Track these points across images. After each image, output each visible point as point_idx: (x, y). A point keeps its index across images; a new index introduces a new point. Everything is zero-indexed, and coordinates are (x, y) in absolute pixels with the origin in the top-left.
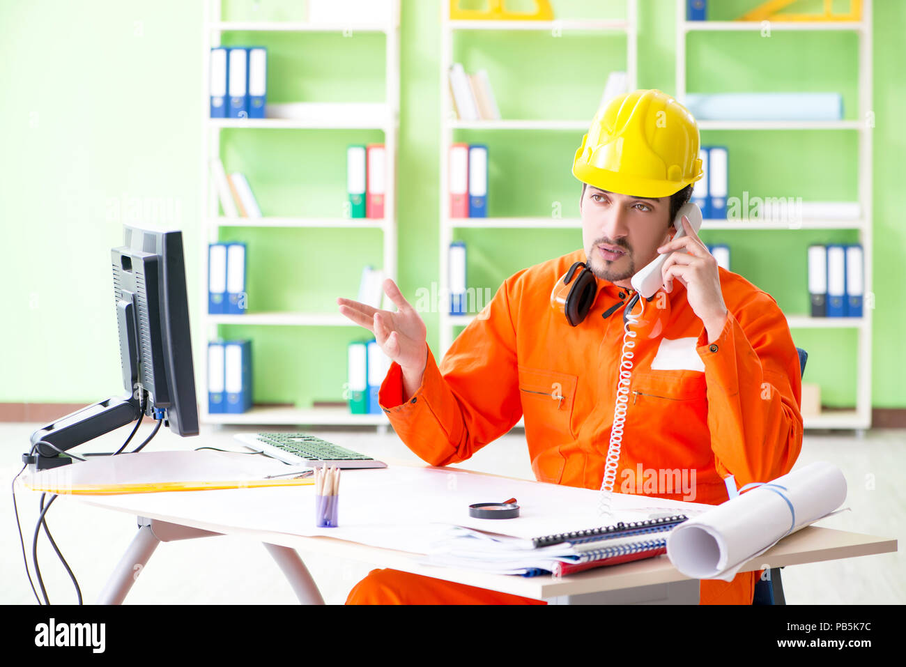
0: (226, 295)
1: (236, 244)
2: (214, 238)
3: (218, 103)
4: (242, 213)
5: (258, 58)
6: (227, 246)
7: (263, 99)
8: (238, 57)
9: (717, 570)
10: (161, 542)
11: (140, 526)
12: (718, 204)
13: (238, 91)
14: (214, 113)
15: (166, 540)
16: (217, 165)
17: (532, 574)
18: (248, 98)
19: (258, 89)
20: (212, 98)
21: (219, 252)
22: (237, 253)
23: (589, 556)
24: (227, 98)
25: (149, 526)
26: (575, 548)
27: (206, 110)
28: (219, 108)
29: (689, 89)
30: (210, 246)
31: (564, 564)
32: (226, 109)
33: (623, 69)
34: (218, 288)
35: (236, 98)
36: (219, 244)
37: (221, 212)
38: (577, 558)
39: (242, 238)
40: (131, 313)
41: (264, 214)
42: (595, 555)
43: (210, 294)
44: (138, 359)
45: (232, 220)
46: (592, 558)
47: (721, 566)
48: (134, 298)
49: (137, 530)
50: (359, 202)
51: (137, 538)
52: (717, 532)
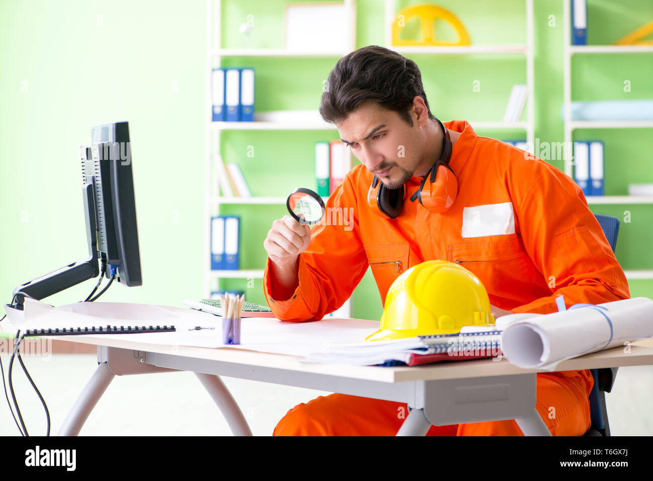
0: (224, 255)
1: (232, 217)
2: (216, 212)
3: (218, 110)
4: (236, 193)
5: (248, 76)
6: (225, 218)
7: (252, 107)
8: (233, 76)
9: (541, 362)
10: (116, 376)
11: (99, 363)
12: (597, 184)
13: (233, 101)
14: (215, 118)
15: (120, 374)
16: (217, 159)
17: (388, 365)
18: (240, 107)
19: (248, 100)
20: (213, 107)
21: (219, 223)
22: (232, 224)
23: (436, 349)
24: (225, 107)
25: (106, 362)
26: (424, 342)
27: (209, 115)
28: (218, 115)
29: (574, 97)
30: (212, 219)
31: (416, 355)
32: (224, 115)
33: (524, 82)
34: (218, 250)
35: (232, 107)
36: (219, 217)
37: (221, 194)
38: (425, 349)
39: (237, 212)
40: (91, 191)
41: (253, 195)
42: (441, 348)
43: (212, 255)
44: (96, 227)
45: (229, 199)
46: (438, 351)
47: (544, 358)
48: (94, 179)
49: (97, 366)
50: (325, 185)
51: (97, 372)
52: (542, 330)
